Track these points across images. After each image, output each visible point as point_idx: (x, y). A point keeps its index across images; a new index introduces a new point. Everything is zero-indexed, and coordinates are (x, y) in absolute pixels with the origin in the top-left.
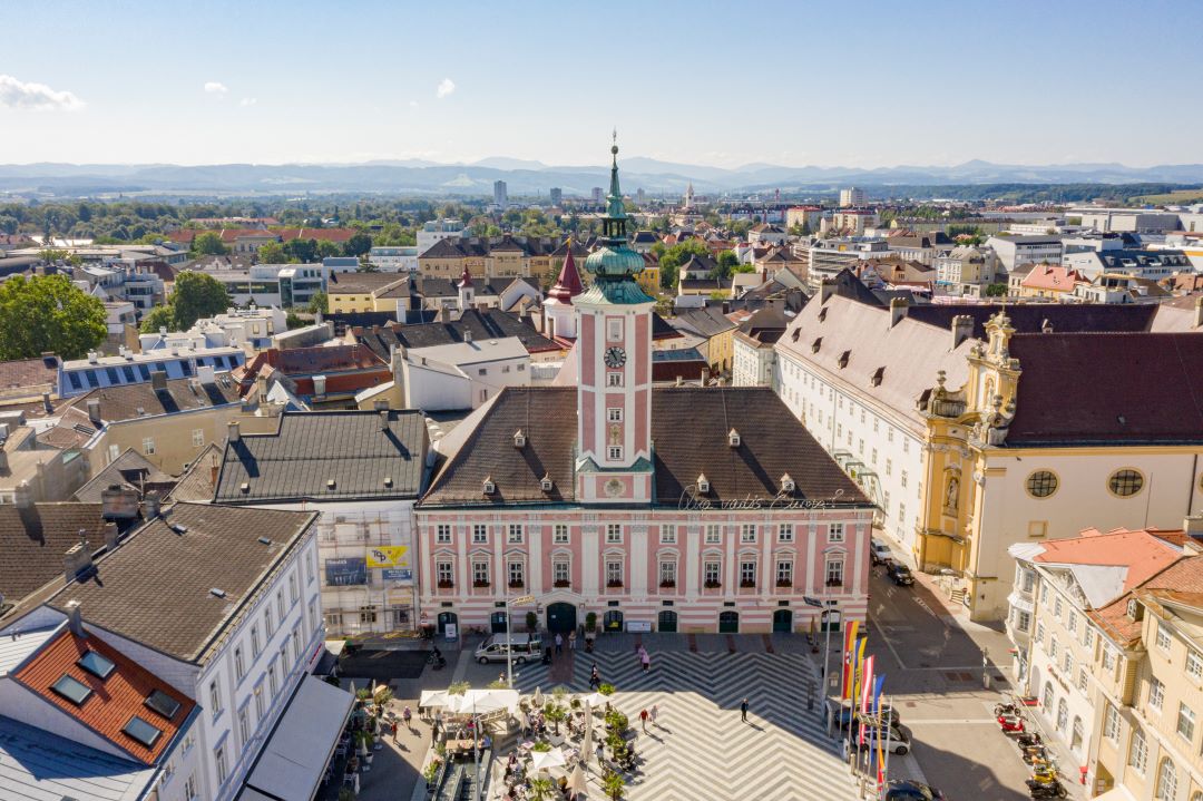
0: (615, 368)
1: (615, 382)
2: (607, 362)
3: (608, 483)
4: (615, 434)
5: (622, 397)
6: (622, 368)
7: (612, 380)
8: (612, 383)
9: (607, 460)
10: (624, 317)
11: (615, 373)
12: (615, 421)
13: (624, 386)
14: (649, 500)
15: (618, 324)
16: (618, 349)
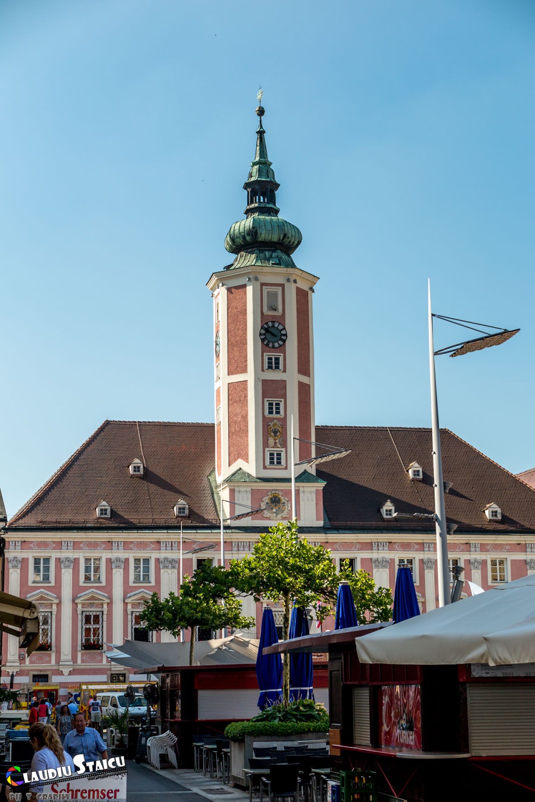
0: (273, 347)
1: (274, 364)
2: (263, 340)
3: (266, 499)
4: (275, 432)
5: (282, 385)
6: (282, 348)
7: (270, 363)
8: (270, 367)
9: (265, 467)
10: (283, 286)
11: (273, 355)
12: (274, 415)
13: (285, 371)
14: (321, 523)
15: (276, 294)
16: (276, 325)
